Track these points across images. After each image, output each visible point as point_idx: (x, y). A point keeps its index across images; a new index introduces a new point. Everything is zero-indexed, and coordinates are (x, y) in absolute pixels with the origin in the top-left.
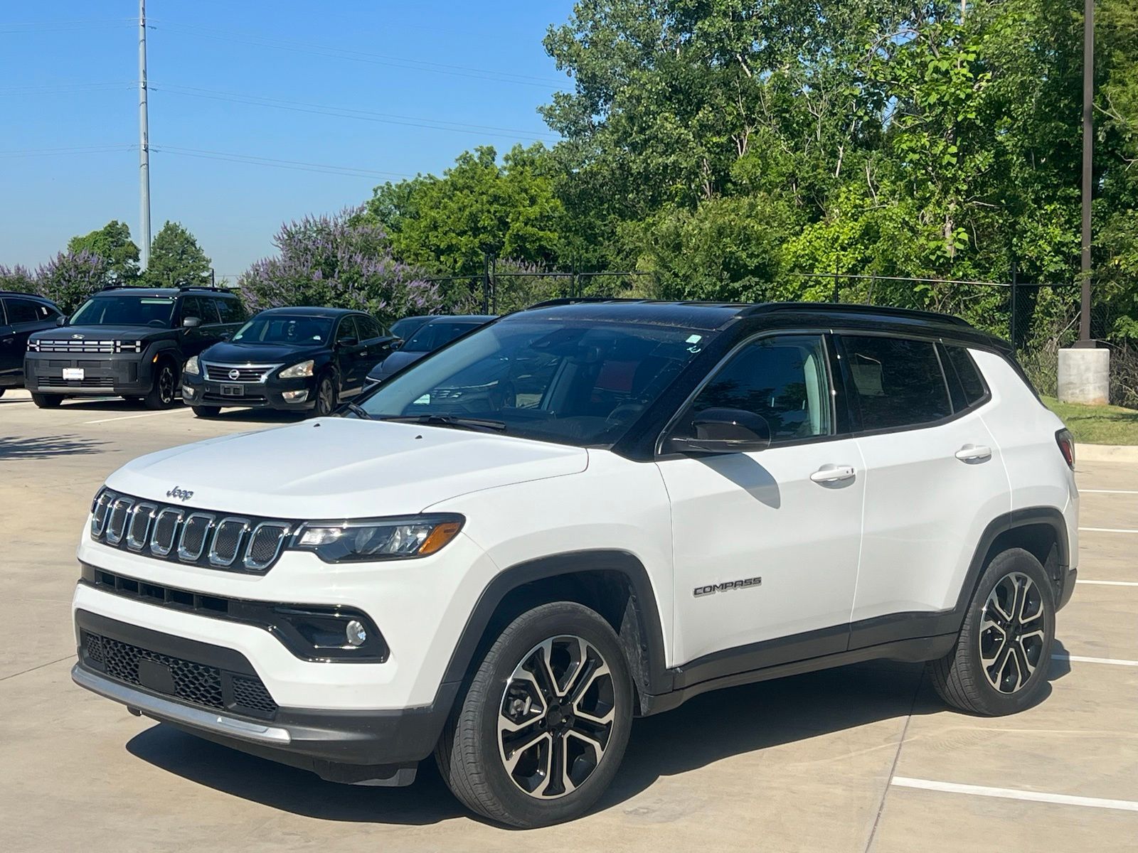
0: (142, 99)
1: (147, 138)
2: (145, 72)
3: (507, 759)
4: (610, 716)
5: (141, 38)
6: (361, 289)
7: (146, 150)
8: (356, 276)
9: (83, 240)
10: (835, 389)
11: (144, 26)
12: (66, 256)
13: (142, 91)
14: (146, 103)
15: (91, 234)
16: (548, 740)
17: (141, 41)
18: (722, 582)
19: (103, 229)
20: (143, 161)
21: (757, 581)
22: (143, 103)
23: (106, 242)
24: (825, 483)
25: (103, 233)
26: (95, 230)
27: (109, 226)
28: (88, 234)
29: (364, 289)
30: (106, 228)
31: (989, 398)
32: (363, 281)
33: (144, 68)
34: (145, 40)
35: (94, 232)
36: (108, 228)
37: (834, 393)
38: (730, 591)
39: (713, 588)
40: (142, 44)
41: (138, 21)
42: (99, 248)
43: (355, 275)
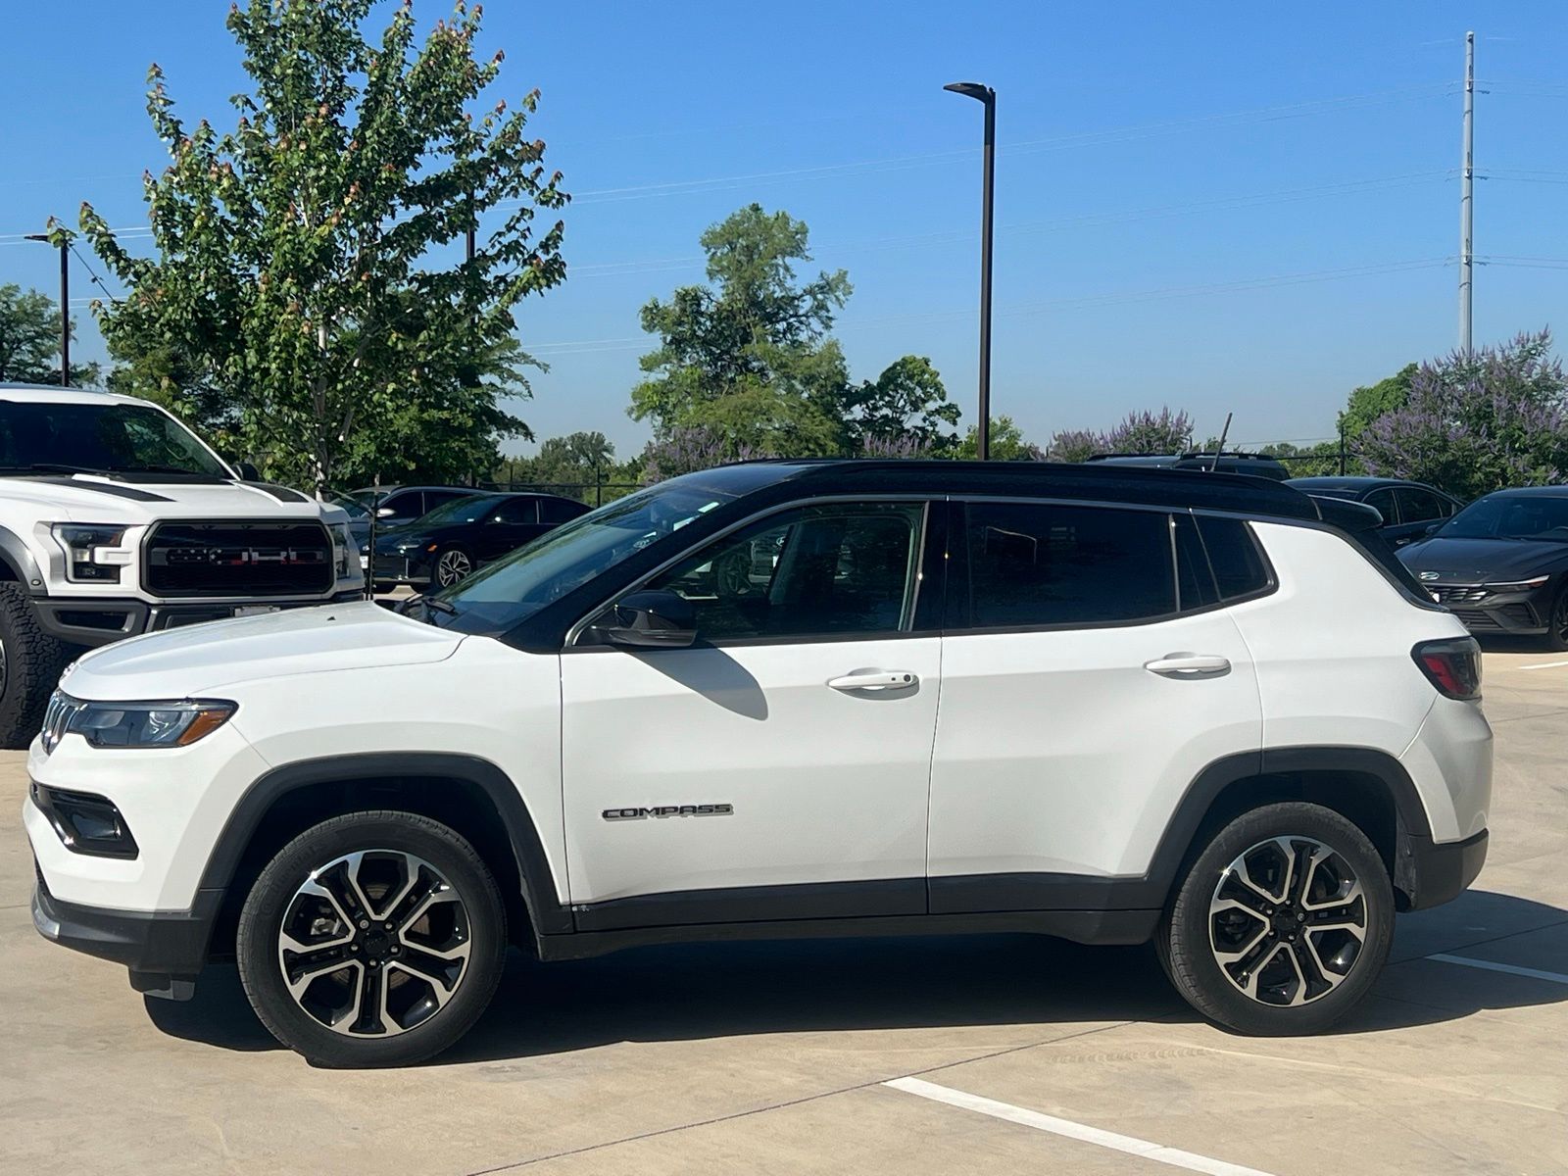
0: (1465, 193)
1: (1470, 247)
2: (1470, 156)
3: (292, 984)
4: (463, 950)
5: (1467, 107)
6: (1525, 451)
7: (1469, 264)
8: (1517, 433)
9: (1370, 391)
10: (923, 573)
11: (1471, 91)
12: (1345, 414)
13: (1465, 182)
14: (1471, 198)
15: (1382, 384)
16: (358, 969)
17: (1467, 112)
18: (657, 806)
19: (1396, 376)
20: (1464, 279)
21: (726, 809)
22: (1466, 198)
23: (1400, 393)
24: (858, 692)
25: (1395, 381)
26: (1387, 378)
27: (1405, 371)
28: (1378, 383)
29: (1527, 452)
30: (1400, 374)
31: (1275, 588)
32: (1526, 439)
33: (1469, 150)
34: (1472, 111)
35: (1385, 380)
36: (1404, 374)
37: (920, 576)
38: (674, 819)
39: (639, 813)
40: (1467, 116)
41: (1463, 83)
42: (1389, 402)
43: (1517, 431)
